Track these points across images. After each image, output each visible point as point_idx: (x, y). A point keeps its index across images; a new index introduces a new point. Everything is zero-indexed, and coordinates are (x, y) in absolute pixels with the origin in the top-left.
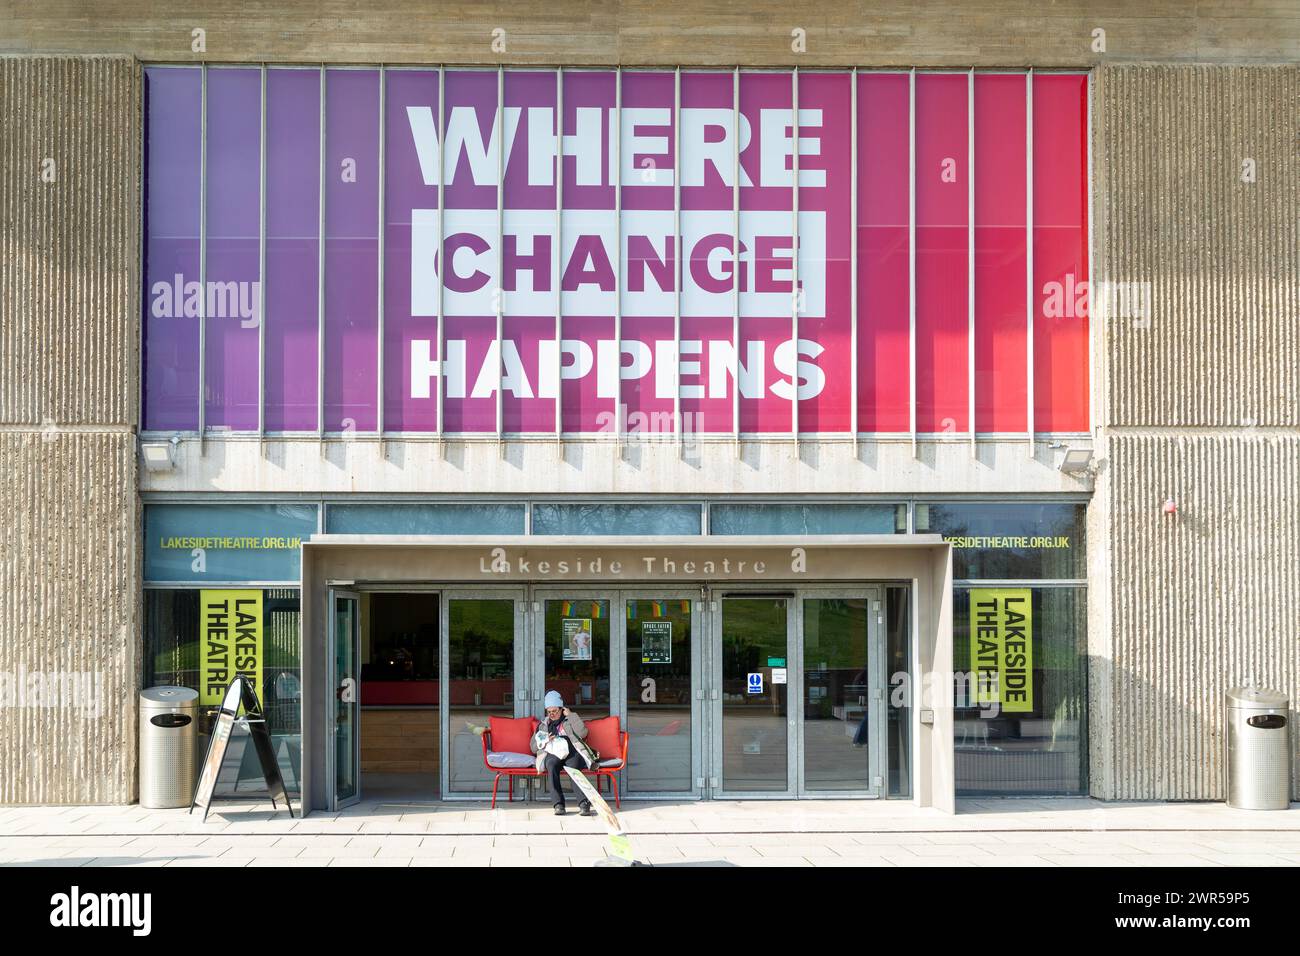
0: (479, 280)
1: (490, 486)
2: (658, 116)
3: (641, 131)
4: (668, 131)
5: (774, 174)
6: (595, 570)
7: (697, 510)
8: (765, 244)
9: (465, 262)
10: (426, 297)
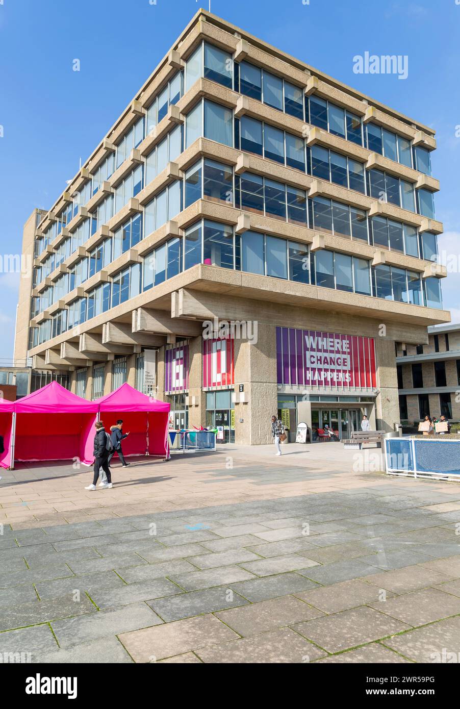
0: (314, 362)
1: (316, 393)
2: (332, 340)
3: (331, 342)
4: (333, 342)
5: (345, 350)
6: (327, 407)
7: (337, 398)
8: (344, 359)
9: (313, 360)
10: (309, 365)
